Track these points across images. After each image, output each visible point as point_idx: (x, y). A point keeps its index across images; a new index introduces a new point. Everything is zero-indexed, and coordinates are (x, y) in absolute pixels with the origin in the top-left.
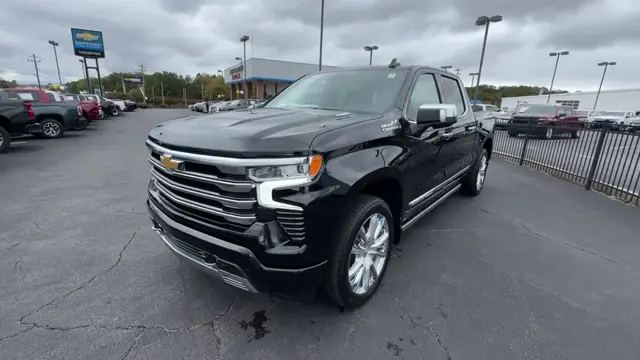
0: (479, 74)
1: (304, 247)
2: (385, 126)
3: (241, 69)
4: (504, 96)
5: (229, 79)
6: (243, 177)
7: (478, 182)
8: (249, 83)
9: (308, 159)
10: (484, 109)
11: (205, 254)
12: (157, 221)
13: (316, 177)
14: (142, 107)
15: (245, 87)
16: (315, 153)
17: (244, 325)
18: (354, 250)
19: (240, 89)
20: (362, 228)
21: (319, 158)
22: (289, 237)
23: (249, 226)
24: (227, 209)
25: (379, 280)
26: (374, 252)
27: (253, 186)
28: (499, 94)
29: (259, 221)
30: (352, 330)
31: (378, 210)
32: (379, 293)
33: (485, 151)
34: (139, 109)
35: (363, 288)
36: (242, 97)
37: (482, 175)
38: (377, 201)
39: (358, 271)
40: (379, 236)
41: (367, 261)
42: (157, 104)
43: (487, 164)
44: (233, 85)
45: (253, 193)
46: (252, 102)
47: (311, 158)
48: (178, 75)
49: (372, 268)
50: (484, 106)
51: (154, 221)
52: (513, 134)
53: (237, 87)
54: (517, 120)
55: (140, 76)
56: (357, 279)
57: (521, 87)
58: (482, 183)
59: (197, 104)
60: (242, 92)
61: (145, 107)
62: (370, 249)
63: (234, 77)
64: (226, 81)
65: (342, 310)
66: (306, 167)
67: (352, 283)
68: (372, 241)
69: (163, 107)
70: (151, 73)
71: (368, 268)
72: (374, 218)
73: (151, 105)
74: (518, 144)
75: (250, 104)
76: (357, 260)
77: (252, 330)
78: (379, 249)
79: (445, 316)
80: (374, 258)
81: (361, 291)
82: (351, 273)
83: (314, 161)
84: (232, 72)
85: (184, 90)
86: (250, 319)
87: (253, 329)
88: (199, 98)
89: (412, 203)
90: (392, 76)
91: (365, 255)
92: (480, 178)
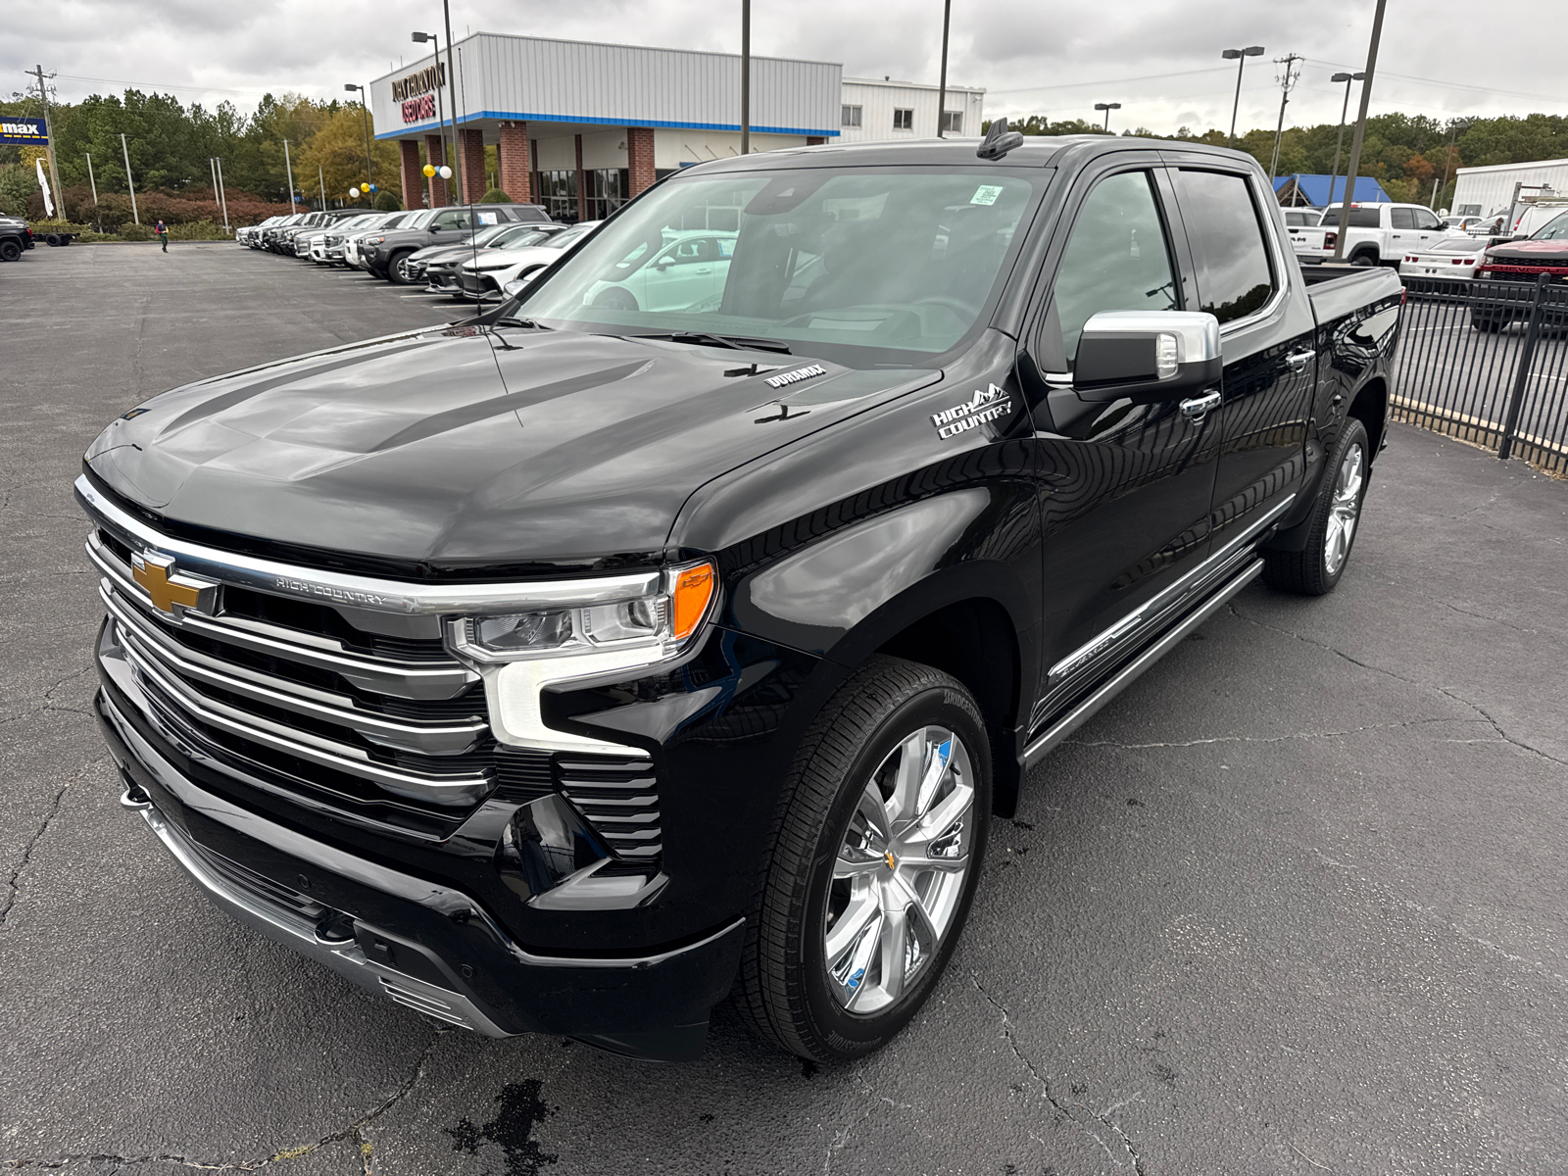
0: (1367, 77)
1: (661, 879)
2: (949, 414)
3: (435, 77)
4: (1469, 160)
5: (389, 121)
6: (434, 649)
7: (1330, 549)
8: (473, 134)
9: (663, 581)
10: (1385, 217)
11: (315, 906)
12: (135, 775)
13: (693, 640)
14: (52, 242)
15: (457, 149)
16: (687, 555)
17: (466, 1137)
18: (842, 869)
19: (437, 163)
20: (872, 788)
21: (704, 570)
22: (608, 848)
23: (467, 811)
24: (381, 755)
25: (945, 955)
26: (922, 860)
27: (473, 677)
28: (1451, 151)
29: (500, 795)
30: (842, 1138)
31: (929, 714)
32: (941, 999)
33: (1356, 426)
34: (41, 250)
35: (882, 988)
36: (445, 193)
37: (1343, 515)
38: (928, 682)
39: (863, 933)
40: (939, 798)
41: (898, 894)
42: (113, 225)
43: (1366, 473)
44: (409, 144)
45: (473, 701)
46: (489, 218)
47: (674, 575)
48: (185, 103)
49: (915, 917)
50: (1385, 209)
51: (124, 773)
52: (1490, 323)
53: (424, 150)
54: (1508, 268)
55: (35, 111)
56: (861, 960)
57: (1535, 120)
58: (1346, 548)
59: (271, 224)
60: (445, 172)
61: (65, 240)
62: (903, 847)
63: (412, 112)
64: (379, 129)
65: (809, 1069)
66: (653, 607)
67: (842, 978)
68: (911, 819)
69: (135, 237)
70: (76, 100)
71: (898, 916)
72: (914, 745)
73: (86, 230)
74: (1500, 361)
75: (476, 226)
76: (856, 895)
77: (493, 1152)
78: (938, 846)
79: (1167, 1075)
80: (923, 879)
81: (876, 999)
82: (833, 945)
83: (682, 586)
84: (401, 90)
85: (215, 164)
86: (485, 1111)
87: (498, 1149)
88: (276, 198)
89: (1061, 667)
90: (986, 195)
91: (885, 874)
92: (1337, 527)
